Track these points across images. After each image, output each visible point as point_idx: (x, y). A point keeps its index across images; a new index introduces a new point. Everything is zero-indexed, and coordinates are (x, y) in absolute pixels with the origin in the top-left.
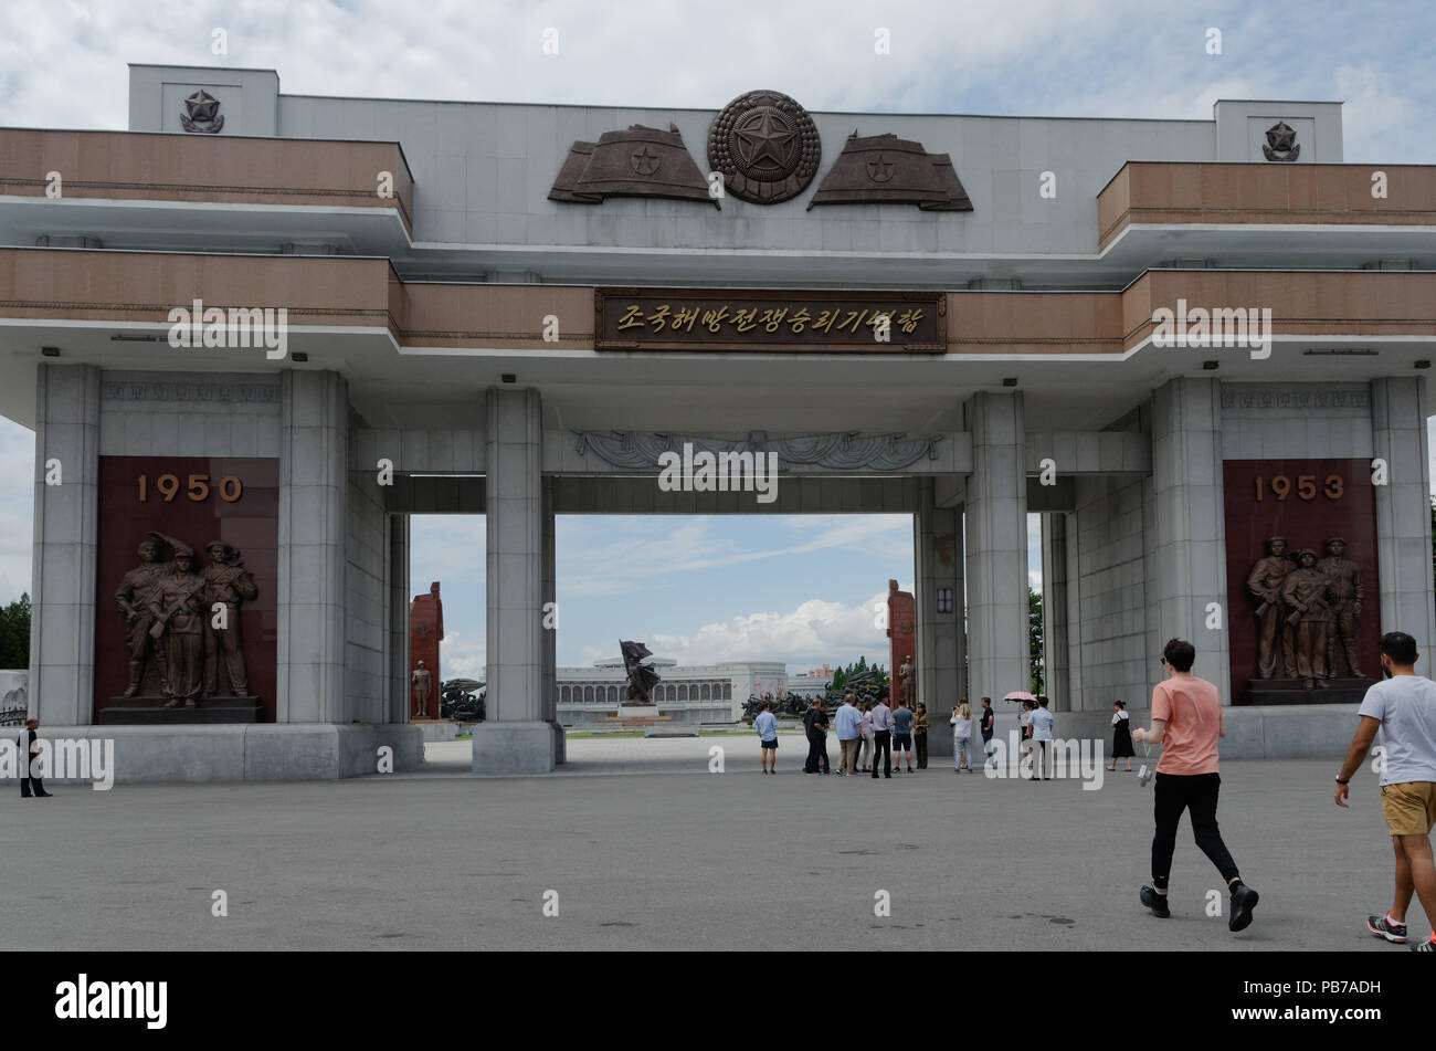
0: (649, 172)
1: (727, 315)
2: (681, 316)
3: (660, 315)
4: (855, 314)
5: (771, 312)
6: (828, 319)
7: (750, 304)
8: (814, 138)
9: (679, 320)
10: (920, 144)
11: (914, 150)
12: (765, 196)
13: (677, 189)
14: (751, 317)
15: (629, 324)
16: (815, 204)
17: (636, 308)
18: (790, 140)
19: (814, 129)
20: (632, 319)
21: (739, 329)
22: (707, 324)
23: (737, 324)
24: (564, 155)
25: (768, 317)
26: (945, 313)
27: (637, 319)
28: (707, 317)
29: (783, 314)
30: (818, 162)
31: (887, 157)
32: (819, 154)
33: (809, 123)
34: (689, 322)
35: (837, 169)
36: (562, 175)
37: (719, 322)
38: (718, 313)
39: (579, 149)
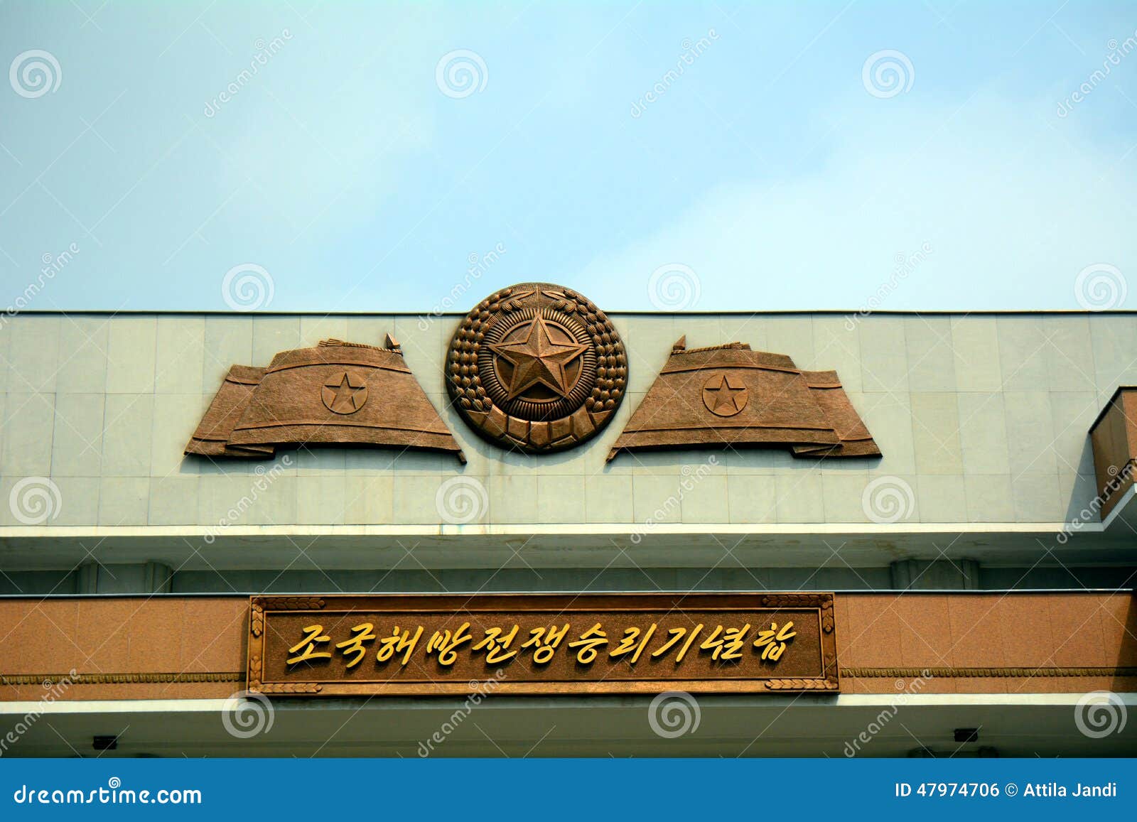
0: (351, 410)
1: (468, 637)
2: (393, 640)
3: (358, 640)
4: (682, 631)
5: (541, 631)
6: (636, 640)
7: (509, 618)
8: (616, 352)
9: (390, 646)
10: (788, 357)
11: (781, 367)
12: (539, 442)
13: (396, 433)
14: (508, 639)
15: (307, 655)
16: (620, 453)
17: (319, 629)
18: (577, 358)
19: (614, 340)
20: (311, 647)
21: (489, 660)
22: (436, 652)
23: (485, 651)
24: (214, 385)
25: (536, 639)
26: (833, 629)
27: (320, 646)
28: (435, 641)
29: (560, 636)
30: (623, 388)
31: (736, 379)
32: (625, 377)
33: (608, 331)
34: (405, 649)
35: (651, 397)
36: (209, 415)
37: (456, 649)
38: (453, 635)
39: (236, 377)
